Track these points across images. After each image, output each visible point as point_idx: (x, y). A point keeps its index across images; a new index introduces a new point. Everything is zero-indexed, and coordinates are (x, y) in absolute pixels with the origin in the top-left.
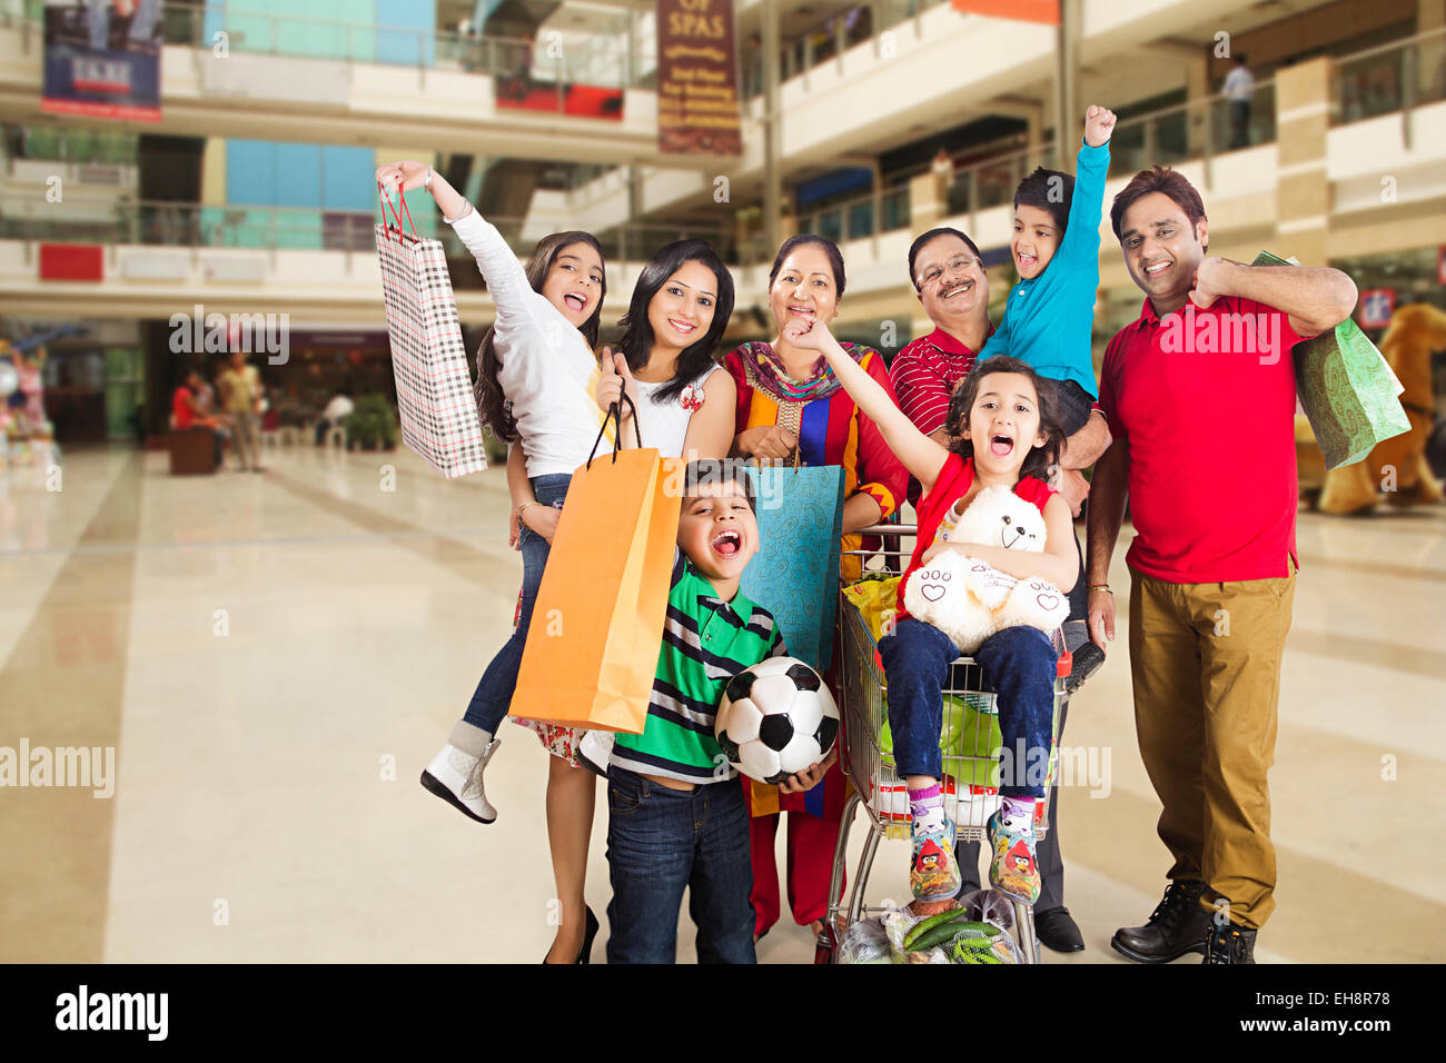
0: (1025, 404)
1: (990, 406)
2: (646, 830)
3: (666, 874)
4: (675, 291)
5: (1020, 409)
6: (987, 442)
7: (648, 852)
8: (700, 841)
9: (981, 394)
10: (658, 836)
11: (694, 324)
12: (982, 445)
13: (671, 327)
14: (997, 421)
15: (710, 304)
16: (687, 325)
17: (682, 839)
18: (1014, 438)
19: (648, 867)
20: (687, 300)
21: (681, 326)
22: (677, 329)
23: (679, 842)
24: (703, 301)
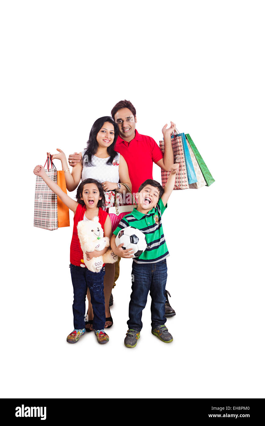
0: (95, 191)
1: (87, 193)
2: (139, 269)
3: (143, 282)
4: (103, 131)
5: (94, 192)
6: (88, 202)
7: (138, 275)
8: (153, 275)
9: (84, 190)
10: (142, 271)
11: (110, 140)
12: (87, 202)
13: (104, 142)
14: (89, 197)
15: (113, 134)
16: (108, 140)
17: (148, 273)
18: (94, 200)
19: (139, 279)
20: (107, 133)
21: (106, 141)
22: (105, 142)
23: (147, 274)
24: (111, 133)
